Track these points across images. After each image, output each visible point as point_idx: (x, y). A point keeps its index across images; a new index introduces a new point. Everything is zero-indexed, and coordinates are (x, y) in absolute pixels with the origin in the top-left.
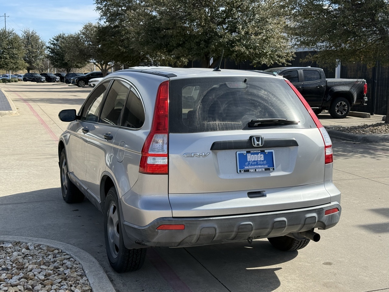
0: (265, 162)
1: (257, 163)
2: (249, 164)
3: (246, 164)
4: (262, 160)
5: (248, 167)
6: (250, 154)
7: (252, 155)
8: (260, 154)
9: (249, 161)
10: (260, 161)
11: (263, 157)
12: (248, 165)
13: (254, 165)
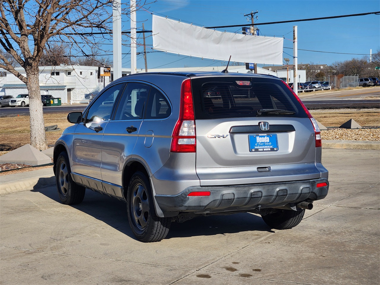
0: (270, 143)
1: (264, 144)
2: (258, 144)
3: (256, 144)
4: (268, 142)
5: (257, 147)
6: (259, 137)
7: (260, 138)
8: (266, 137)
9: (258, 142)
10: (266, 142)
11: (268, 139)
12: (257, 146)
13: (262, 146)
